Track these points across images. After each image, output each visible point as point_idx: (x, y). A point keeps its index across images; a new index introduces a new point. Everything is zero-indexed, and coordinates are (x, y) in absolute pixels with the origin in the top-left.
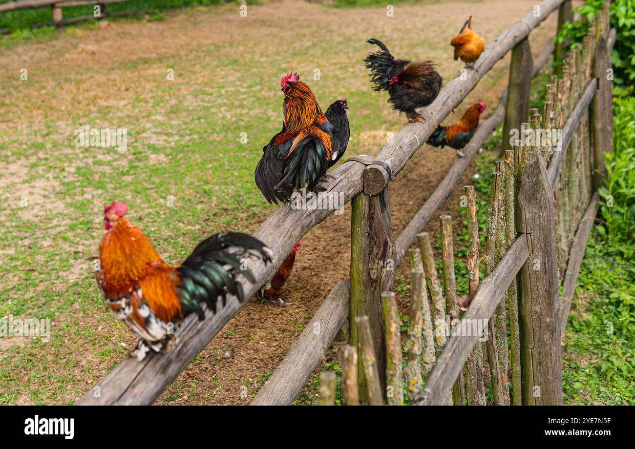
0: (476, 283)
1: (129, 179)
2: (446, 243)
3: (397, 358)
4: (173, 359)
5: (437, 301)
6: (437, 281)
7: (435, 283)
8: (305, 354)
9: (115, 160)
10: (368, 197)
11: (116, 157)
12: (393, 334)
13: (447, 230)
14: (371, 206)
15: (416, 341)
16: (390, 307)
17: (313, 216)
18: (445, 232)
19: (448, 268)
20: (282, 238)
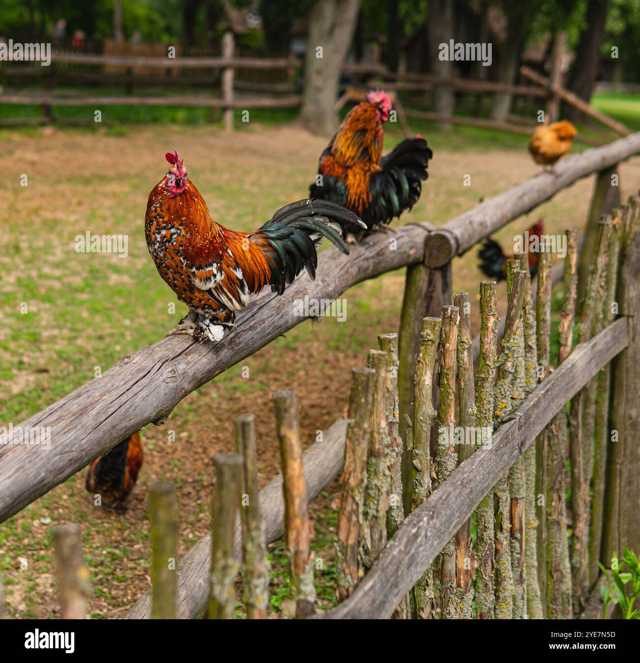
0: (568, 349)
1: (84, 297)
2: (545, 275)
3: (491, 359)
4: (226, 344)
5: (530, 335)
6: (531, 312)
7: (530, 314)
8: (337, 443)
9: (66, 276)
10: (428, 270)
11: (67, 272)
12: (490, 330)
13: (547, 259)
14: (431, 282)
15: (510, 355)
16: (490, 296)
17: (371, 261)
18: (544, 262)
19: (544, 306)
20: (338, 270)
